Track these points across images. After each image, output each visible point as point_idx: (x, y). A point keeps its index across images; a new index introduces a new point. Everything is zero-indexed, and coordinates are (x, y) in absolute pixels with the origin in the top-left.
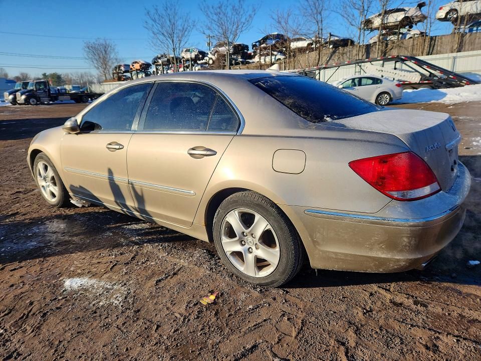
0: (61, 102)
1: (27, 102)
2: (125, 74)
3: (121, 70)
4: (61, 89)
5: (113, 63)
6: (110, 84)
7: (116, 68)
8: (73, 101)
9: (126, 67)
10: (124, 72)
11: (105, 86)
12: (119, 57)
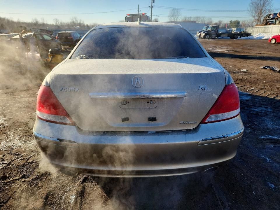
0: (222, 38)
1: (205, 37)
2: (271, 20)
3: (270, 17)
4: (230, 30)
5: (266, 13)
6: (258, 27)
7: (267, 16)
8: (229, 38)
9: (274, 15)
10: (272, 19)
11: (255, 29)
12: (273, 8)
